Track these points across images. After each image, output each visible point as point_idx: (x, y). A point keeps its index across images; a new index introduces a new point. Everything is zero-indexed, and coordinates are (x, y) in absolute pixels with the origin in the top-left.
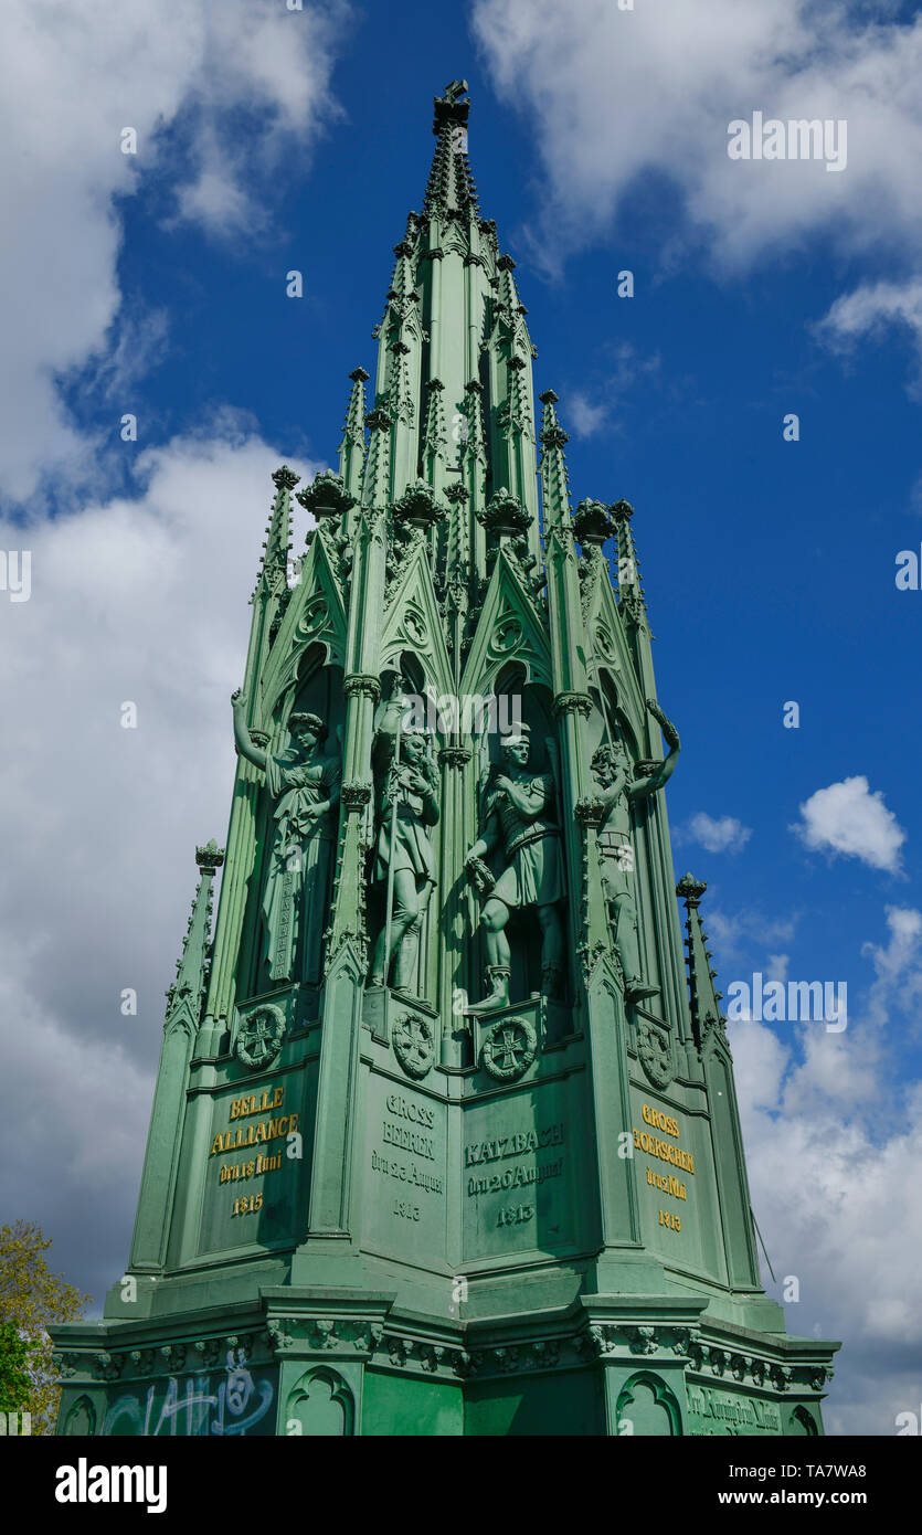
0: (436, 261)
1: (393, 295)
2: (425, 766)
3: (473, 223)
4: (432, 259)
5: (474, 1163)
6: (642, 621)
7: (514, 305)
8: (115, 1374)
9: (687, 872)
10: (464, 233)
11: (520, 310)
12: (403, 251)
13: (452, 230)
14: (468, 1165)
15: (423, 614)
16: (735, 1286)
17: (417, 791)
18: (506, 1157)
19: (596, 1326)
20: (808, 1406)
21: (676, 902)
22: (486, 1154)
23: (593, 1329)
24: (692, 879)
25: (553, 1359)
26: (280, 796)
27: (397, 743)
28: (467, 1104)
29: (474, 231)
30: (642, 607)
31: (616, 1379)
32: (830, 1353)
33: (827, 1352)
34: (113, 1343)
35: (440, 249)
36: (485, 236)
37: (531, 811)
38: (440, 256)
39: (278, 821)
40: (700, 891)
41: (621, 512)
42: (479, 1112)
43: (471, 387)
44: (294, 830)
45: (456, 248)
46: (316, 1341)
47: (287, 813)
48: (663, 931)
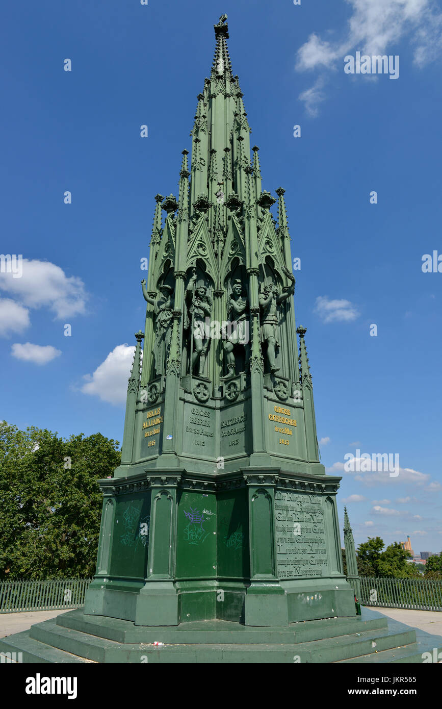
0: (214, 99)
1: (196, 118)
2: (207, 298)
3: (227, 79)
4: (212, 98)
5: (223, 427)
6: (286, 234)
7: (242, 112)
8: (117, 493)
9: (300, 325)
10: (224, 85)
11: (245, 114)
12: (201, 97)
13: (220, 84)
14: (222, 428)
15: (205, 243)
16: (310, 461)
17: (200, 308)
18: (232, 425)
19: (245, 476)
20: (332, 497)
21: (296, 336)
22: (226, 424)
23: (244, 477)
24: (302, 327)
25: (239, 485)
26: (159, 313)
27: (194, 293)
28: (221, 409)
29: (228, 83)
30: (287, 228)
31: (251, 491)
32: (340, 480)
33: (337, 480)
34: (117, 484)
35: (215, 94)
36: (233, 84)
37: (240, 311)
38: (215, 97)
39: (157, 323)
40: (304, 331)
41: (280, 192)
42: (224, 411)
43: (226, 150)
44: (162, 326)
45: (221, 91)
46: (162, 483)
47: (159, 320)
48: (290, 347)
